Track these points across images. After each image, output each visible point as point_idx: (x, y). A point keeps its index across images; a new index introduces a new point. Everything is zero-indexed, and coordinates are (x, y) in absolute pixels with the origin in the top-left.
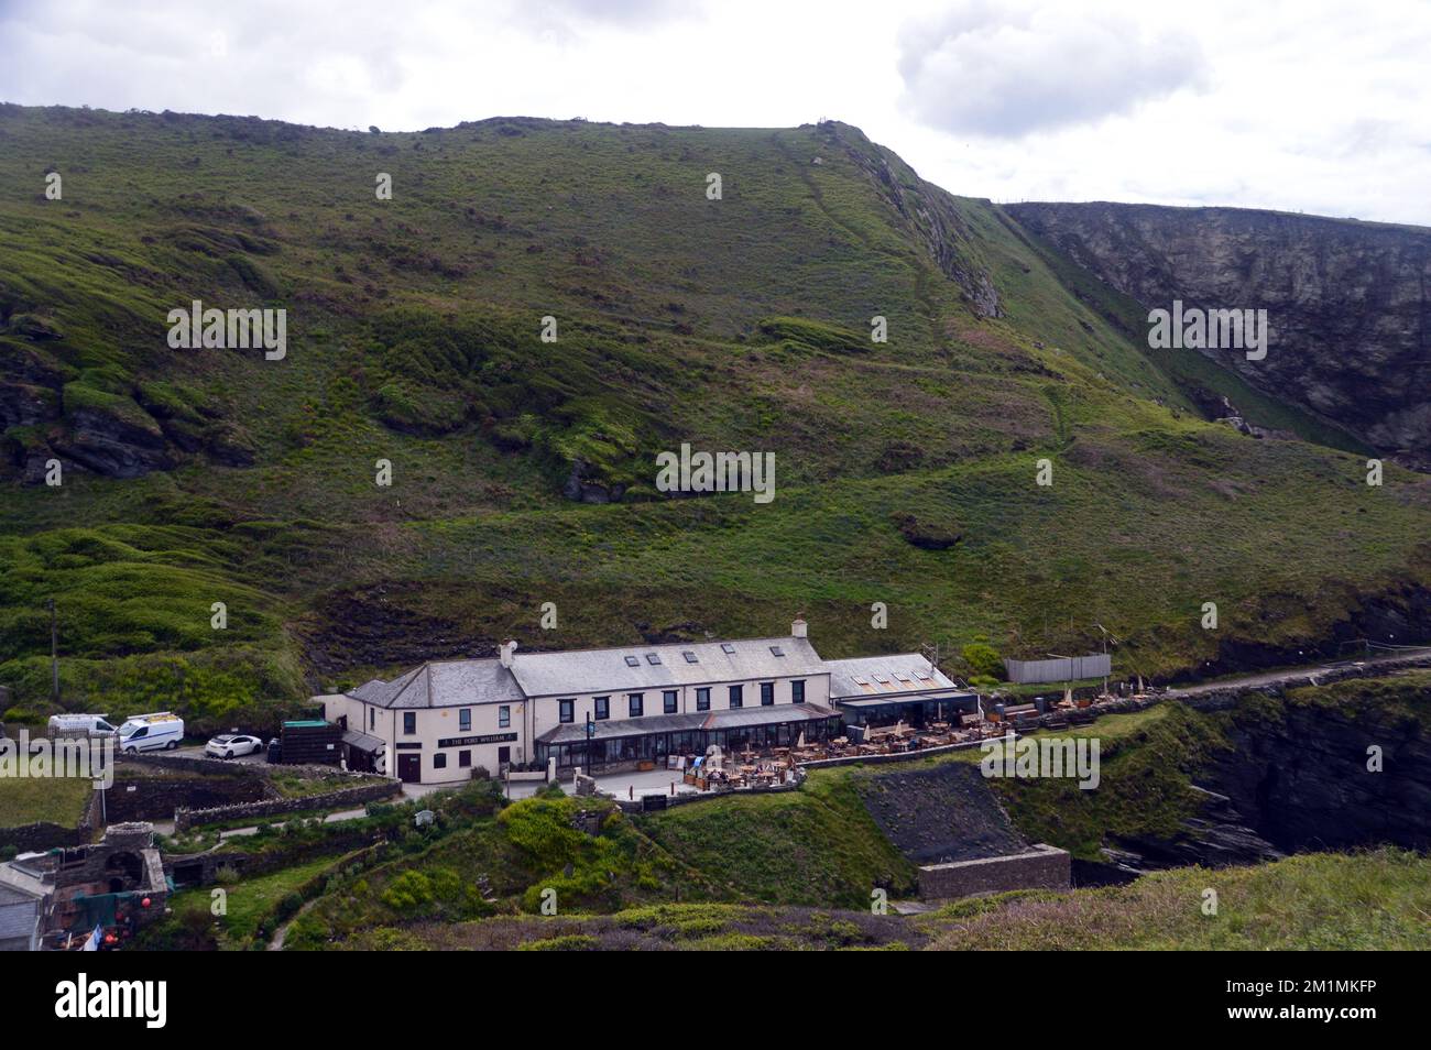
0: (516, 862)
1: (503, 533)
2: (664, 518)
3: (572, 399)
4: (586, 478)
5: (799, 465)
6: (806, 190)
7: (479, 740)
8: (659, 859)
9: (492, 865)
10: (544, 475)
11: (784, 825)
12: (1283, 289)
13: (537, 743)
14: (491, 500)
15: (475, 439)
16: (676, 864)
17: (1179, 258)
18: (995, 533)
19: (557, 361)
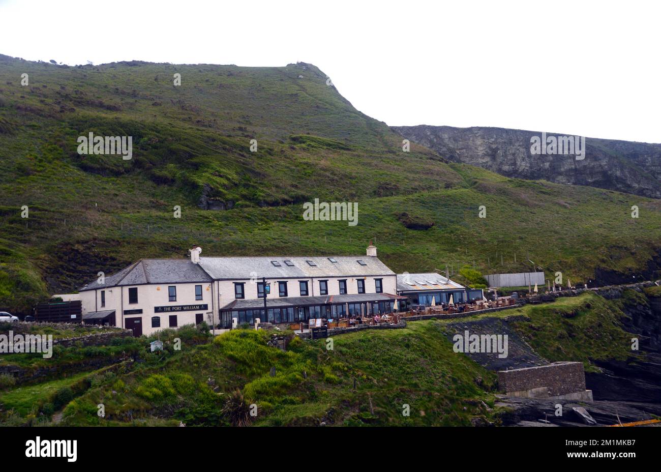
0: (232, 369)
1: (166, 220)
2: (262, 215)
3: (197, 156)
4: (211, 197)
5: (332, 192)
6: (297, 88)
7: (182, 308)
8: (335, 363)
9: (215, 371)
10: (185, 196)
11: (408, 346)
12: (512, 164)
13: (221, 312)
14: (154, 207)
15: (140, 177)
16: (347, 367)
17: (462, 151)
18: (452, 222)
19: (185, 139)
